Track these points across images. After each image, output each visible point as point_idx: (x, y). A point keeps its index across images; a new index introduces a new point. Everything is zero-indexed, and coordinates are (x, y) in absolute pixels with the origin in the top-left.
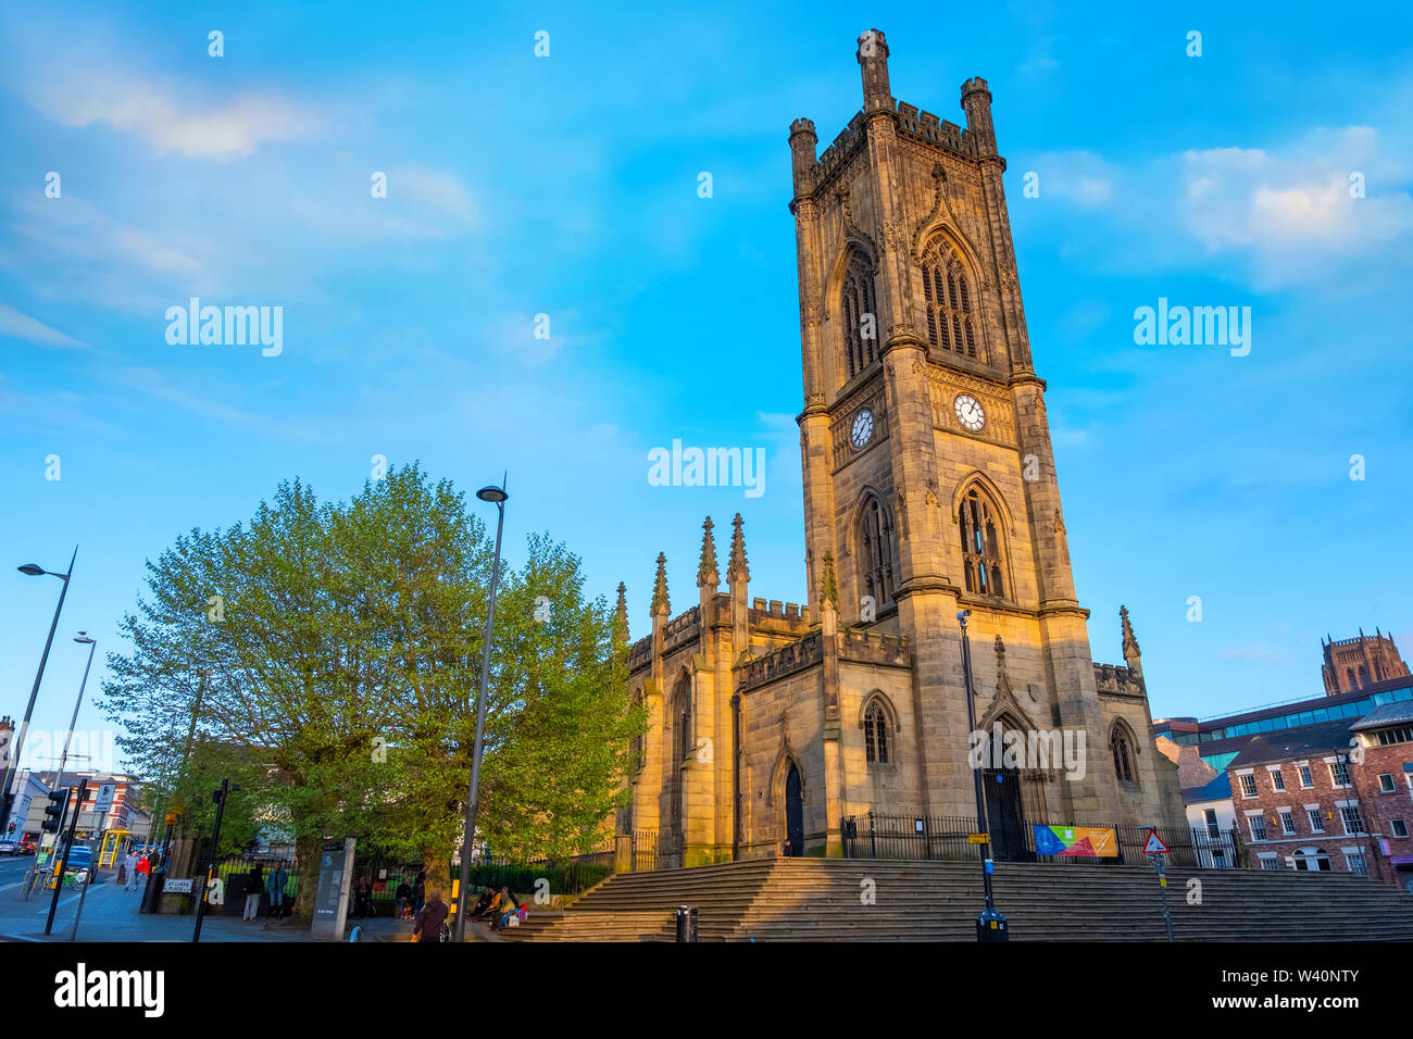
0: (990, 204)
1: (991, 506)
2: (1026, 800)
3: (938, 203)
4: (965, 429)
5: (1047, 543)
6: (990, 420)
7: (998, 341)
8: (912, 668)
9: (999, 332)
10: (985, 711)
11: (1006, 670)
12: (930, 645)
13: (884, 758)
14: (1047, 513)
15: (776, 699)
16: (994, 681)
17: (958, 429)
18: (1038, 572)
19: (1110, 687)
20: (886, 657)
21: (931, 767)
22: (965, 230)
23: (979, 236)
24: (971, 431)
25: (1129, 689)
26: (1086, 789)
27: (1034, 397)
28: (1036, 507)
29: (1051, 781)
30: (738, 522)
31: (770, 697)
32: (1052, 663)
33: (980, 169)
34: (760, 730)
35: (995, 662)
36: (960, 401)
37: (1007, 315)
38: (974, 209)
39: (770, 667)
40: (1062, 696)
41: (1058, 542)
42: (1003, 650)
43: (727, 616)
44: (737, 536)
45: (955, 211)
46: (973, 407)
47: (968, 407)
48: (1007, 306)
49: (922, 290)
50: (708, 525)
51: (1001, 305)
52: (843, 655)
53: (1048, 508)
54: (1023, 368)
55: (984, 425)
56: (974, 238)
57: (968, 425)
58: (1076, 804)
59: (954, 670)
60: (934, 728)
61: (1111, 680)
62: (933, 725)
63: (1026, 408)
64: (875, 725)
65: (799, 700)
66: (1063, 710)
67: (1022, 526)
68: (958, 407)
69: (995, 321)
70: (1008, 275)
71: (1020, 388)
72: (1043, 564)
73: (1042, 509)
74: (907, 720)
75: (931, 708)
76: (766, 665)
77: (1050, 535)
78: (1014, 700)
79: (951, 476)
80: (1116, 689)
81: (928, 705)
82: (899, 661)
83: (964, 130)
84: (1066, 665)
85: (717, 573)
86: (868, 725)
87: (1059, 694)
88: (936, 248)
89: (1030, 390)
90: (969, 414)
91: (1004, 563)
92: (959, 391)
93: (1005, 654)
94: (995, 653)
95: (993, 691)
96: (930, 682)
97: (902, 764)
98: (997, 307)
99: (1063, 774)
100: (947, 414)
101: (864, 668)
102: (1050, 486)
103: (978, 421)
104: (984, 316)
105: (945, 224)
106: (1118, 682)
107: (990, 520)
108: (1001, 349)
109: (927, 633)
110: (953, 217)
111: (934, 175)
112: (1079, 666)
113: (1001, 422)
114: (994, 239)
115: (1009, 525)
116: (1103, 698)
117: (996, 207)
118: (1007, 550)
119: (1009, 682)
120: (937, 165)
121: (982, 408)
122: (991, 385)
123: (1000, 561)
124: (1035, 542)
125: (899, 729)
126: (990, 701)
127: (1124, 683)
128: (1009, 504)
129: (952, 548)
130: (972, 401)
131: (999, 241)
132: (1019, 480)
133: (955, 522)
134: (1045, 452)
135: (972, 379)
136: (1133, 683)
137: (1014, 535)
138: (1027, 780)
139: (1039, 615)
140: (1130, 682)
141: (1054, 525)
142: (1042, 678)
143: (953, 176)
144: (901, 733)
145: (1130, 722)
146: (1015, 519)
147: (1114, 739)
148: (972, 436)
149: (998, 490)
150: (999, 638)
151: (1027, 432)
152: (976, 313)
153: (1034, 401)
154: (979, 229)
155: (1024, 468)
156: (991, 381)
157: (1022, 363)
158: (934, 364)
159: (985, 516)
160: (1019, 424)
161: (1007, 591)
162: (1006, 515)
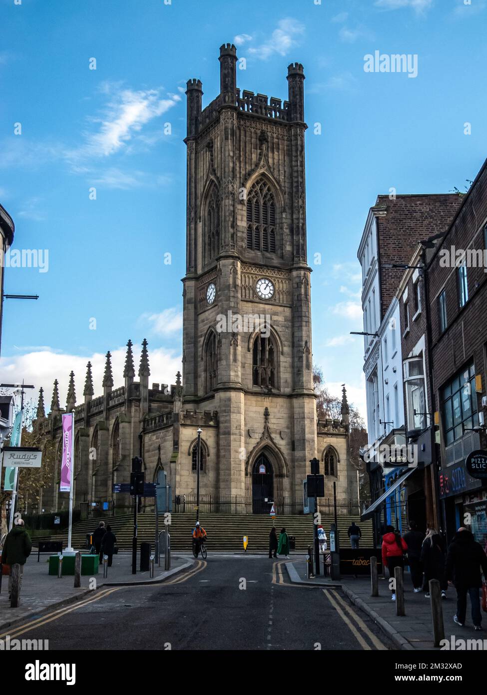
0: (294, 154)
1: (272, 339)
2: (275, 485)
3: (260, 160)
4: (261, 298)
5: (298, 359)
6: (276, 292)
7: (288, 243)
8: (217, 427)
9: (289, 237)
10: (255, 445)
11: (269, 425)
12: (226, 416)
13: (201, 468)
14: (301, 343)
15: (156, 439)
16: (262, 430)
17: (257, 300)
18: (293, 374)
19: (328, 431)
20: (205, 422)
21: (222, 472)
22: (276, 174)
23: (285, 176)
24: (266, 300)
25: (339, 431)
27: (302, 278)
28: (296, 339)
29: (287, 477)
30: (145, 343)
31: (154, 437)
32: (294, 421)
33: (291, 130)
34: (150, 453)
35: (263, 421)
36: (260, 283)
37: (295, 227)
38: (284, 158)
39: (155, 423)
40: (297, 437)
41: (304, 358)
42: (269, 415)
43: (138, 393)
44: (145, 351)
45: (270, 161)
46: (267, 285)
47: (264, 285)
48: (295, 221)
49: (245, 219)
50: (130, 344)
51: (292, 220)
52: (183, 422)
53: (302, 341)
54: (300, 259)
55: (273, 295)
56: (281, 178)
57: (263, 296)
59: (236, 427)
60: (224, 455)
61: (329, 427)
62: (224, 454)
63: (297, 284)
65: (165, 441)
66: (296, 444)
67: (286, 349)
68: (258, 286)
69: (288, 231)
70: (298, 202)
71: (295, 272)
72: (296, 370)
73: (299, 341)
74: (212, 451)
75: (224, 446)
76: (153, 422)
77: (300, 355)
78: (272, 439)
80: (331, 431)
81: (223, 444)
82: (212, 423)
83: (285, 102)
84: (300, 422)
85: (133, 371)
86: (193, 454)
87: (295, 436)
88: (258, 188)
89: (301, 274)
90: (264, 289)
91: (276, 369)
92: (260, 277)
93: (270, 417)
94: (264, 417)
95: (260, 435)
96: (225, 434)
97: (209, 471)
98: (289, 221)
99: (293, 474)
100: (251, 292)
101: (194, 428)
102: (304, 328)
103: (270, 293)
104: (282, 228)
105: (264, 172)
106: (333, 427)
107: (271, 347)
108: (288, 248)
109: (225, 410)
110: (269, 167)
111: (260, 140)
112: (306, 422)
113: (284, 291)
114: (294, 178)
115: (281, 350)
116: (323, 436)
117: (296, 156)
118: (279, 362)
119: (270, 431)
120: (263, 132)
121: (273, 285)
122: (280, 271)
123: (274, 369)
124: (293, 358)
125: (208, 455)
126: (258, 440)
127: (336, 428)
128: (283, 339)
129: (246, 364)
130: (267, 282)
131: (296, 180)
132: (290, 324)
133: (249, 351)
134: (304, 309)
135: (269, 269)
136: (342, 427)
137: (282, 354)
138: (277, 476)
139: (290, 396)
140: (340, 427)
141: (304, 349)
142: (288, 428)
143: (273, 137)
144: (209, 457)
145: (336, 448)
146: (285, 346)
147: (327, 455)
148: (264, 302)
149: (276, 331)
150: (266, 409)
151: (296, 298)
152: (278, 225)
153: (302, 281)
154: (285, 172)
155: (293, 317)
156: (281, 269)
157: (299, 257)
158: (246, 264)
159: (268, 345)
160: (293, 293)
161: (276, 384)
162: (280, 345)
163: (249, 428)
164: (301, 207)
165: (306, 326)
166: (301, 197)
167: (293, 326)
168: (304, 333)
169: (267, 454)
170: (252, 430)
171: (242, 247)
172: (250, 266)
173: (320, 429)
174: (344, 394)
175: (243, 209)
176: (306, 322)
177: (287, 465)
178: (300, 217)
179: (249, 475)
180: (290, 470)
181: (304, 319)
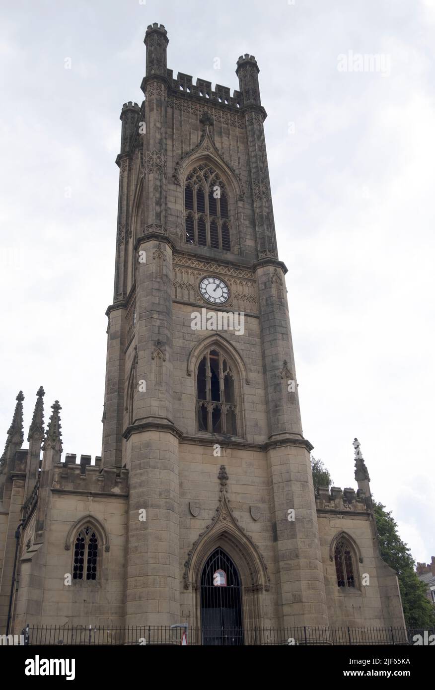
0: (250, 139)
1: (229, 362)
2: (246, 608)
4: (208, 303)
5: (275, 388)
6: (233, 296)
7: (248, 237)
8: (125, 495)
9: (250, 230)
10: (202, 531)
11: (228, 495)
12: (141, 474)
13: (92, 576)
14: (276, 364)
16: (215, 504)
17: (201, 303)
18: (267, 412)
19: (336, 507)
20: (103, 488)
21: (131, 582)
22: (226, 159)
25: (355, 507)
26: (294, 596)
27: (271, 275)
28: (268, 360)
29: (267, 590)
30: (41, 393)
32: (273, 488)
33: (244, 117)
35: (218, 488)
36: (206, 282)
37: (257, 216)
38: (237, 144)
40: (279, 514)
41: (283, 386)
42: (227, 478)
43: (23, 466)
44: (39, 404)
45: (218, 145)
46: (218, 286)
47: (214, 286)
48: (257, 211)
49: (181, 201)
50: (20, 398)
51: (253, 209)
52: (58, 487)
53: (278, 360)
55: (227, 300)
56: (234, 165)
57: (212, 300)
58: (286, 610)
59: (160, 494)
61: (337, 501)
63: (265, 284)
64: (87, 547)
66: (279, 529)
67: (255, 376)
68: (203, 286)
69: (247, 223)
70: (260, 188)
71: (262, 269)
72: (271, 405)
73: (273, 362)
74: (115, 542)
75: (137, 529)
77: (277, 381)
78: (234, 521)
79: (189, 339)
80: (342, 508)
82: (116, 490)
83: (236, 92)
84: (283, 488)
86: (79, 546)
87: (276, 513)
88: (202, 173)
89: (269, 270)
90: (214, 290)
91: (238, 407)
92: (206, 274)
93: (228, 482)
94: (219, 481)
95: (212, 513)
97: (107, 580)
98: (249, 212)
99: (278, 583)
100: (192, 292)
101: (79, 498)
102: (280, 342)
103: (222, 296)
104: (238, 219)
105: (208, 155)
106: (345, 501)
107: (228, 373)
108: (249, 243)
109: (140, 464)
110: (216, 150)
111: (201, 121)
112: (294, 488)
113: (245, 296)
114: (251, 163)
115: (244, 377)
116: (328, 516)
117: (254, 141)
118: (242, 396)
119: (230, 505)
120: (205, 114)
121: (227, 286)
122: (237, 269)
123: (235, 406)
124: (266, 388)
125: (107, 550)
126: (209, 522)
127: (350, 503)
128: (246, 360)
129: (184, 396)
130: (217, 282)
131: (254, 165)
132: (258, 340)
133: (189, 375)
134: (278, 316)
135: (220, 266)
136: (359, 502)
137: (248, 383)
138: (248, 590)
139: (264, 448)
140: (357, 501)
141: (281, 373)
142: (263, 501)
143: (220, 122)
144: (110, 553)
145: (353, 536)
146: (251, 371)
147: (338, 551)
148: (213, 307)
149: (235, 349)
150: (223, 468)
151: (264, 303)
152: (232, 217)
153: (272, 278)
154: (239, 158)
155: (262, 330)
156: (239, 266)
157: (265, 251)
158: (183, 254)
159: (224, 372)
160: (260, 297)
161: (239, 430)
162: (243, 369)
163: (190, 501)
164: (264, 193)
165: (283, 339)
166: (262, 182)
167: (263, 343)
168: (280, 349)
169: (227, 549)
170: (196, 503)
171: (176, 234)
172: (190, 259)
173: (321, 503)
174: (357, 447)
175: (178, 190)
176: (283, 334)
177: (265, 568)
178: (264, 205)
179: (190, 588)
180: (272, 577)
181: (279, 329)
